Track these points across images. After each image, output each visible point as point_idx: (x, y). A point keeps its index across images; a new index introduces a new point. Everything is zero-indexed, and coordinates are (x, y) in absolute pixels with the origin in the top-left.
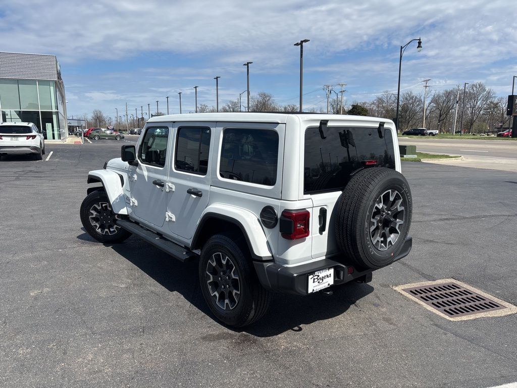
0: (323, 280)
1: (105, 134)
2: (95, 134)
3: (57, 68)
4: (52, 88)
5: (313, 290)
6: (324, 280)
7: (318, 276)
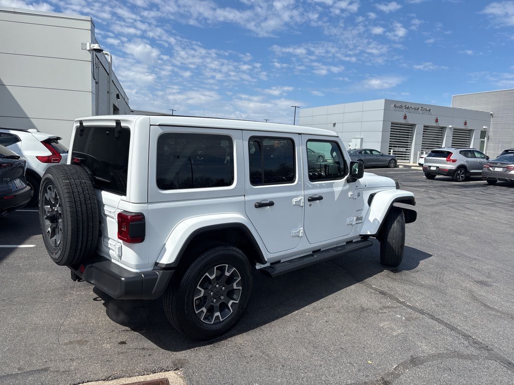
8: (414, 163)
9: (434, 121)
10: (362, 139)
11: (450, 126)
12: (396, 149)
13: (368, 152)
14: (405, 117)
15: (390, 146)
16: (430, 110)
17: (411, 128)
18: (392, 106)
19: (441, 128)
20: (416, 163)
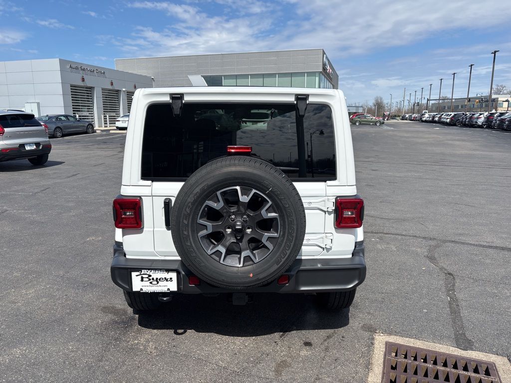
0: (158, 283)
1: (365, 120)
2: (356, 120)
3: (323, 59)
4: (317, 79)
5: (142, 289)
6: (160, 283)
7: (150, 276)
8: (99, 127)
9: (110, 84)
10: (38, 104)
11: (124, 89)
12: (80, 113)
13: (63, 118)
14: (83, 80)
15: (73, 111)
16: (104, 73)
17: (90, 91)
18: (67, 67)
19: (116, 91)
20: (102, 127)
